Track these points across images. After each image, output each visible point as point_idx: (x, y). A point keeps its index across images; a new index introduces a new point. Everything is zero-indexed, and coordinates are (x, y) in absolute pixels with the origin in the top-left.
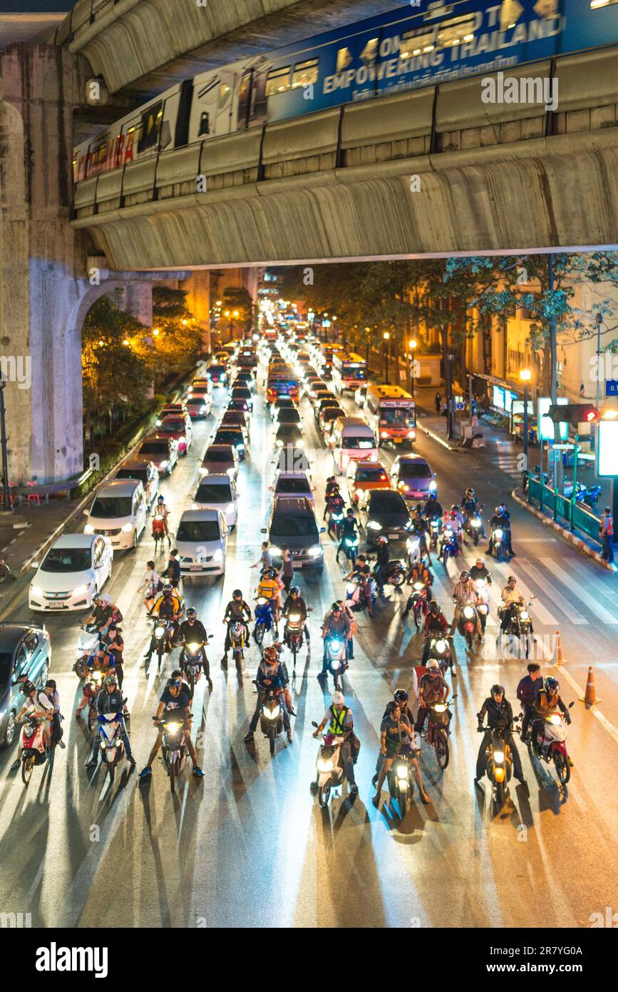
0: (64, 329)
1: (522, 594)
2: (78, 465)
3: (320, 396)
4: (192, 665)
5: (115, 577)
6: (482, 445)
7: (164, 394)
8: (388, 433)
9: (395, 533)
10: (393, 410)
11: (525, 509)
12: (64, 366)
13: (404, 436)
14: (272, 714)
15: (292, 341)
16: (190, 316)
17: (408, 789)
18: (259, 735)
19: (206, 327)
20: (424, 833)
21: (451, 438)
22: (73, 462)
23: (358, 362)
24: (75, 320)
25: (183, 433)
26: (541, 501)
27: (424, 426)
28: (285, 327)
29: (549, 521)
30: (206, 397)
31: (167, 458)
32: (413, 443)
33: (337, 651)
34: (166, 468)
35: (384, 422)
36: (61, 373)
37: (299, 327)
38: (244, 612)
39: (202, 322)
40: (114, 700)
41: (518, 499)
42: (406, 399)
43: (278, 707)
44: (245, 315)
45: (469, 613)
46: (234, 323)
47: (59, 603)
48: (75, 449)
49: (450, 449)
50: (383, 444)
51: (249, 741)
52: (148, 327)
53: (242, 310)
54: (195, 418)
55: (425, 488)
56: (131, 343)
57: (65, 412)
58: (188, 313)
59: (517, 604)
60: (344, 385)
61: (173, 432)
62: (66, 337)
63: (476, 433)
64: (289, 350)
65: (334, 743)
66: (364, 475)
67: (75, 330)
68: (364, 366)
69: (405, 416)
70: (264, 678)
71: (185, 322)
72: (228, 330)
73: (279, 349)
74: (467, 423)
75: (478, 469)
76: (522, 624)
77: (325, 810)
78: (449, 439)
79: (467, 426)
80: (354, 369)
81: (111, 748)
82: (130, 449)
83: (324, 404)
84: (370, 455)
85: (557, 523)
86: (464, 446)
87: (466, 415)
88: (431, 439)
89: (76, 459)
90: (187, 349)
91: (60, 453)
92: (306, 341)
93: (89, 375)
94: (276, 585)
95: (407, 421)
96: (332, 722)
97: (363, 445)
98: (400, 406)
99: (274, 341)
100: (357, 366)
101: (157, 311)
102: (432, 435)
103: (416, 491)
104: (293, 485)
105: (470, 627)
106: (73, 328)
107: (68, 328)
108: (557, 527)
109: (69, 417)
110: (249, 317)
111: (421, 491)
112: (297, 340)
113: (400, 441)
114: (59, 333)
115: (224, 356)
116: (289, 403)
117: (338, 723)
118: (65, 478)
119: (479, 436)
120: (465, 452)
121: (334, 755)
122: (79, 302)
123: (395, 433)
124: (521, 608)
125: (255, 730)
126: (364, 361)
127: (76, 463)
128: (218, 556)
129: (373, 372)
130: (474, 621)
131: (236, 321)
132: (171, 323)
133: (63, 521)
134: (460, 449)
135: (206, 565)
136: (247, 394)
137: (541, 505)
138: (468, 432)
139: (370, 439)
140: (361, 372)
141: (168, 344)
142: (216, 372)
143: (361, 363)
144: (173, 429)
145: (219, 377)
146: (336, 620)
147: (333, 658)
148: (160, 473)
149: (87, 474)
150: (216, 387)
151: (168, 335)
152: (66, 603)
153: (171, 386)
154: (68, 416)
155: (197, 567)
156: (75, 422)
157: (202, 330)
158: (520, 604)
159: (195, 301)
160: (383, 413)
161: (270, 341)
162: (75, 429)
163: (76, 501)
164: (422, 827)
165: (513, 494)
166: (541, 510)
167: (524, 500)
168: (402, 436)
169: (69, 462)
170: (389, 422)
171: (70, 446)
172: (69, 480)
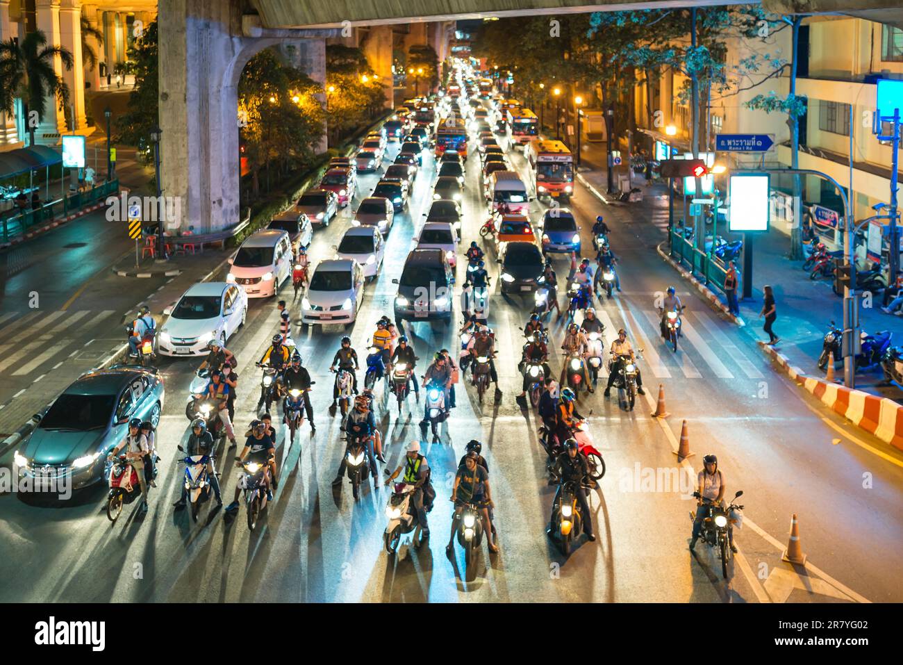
0: (220, 85)
1: (632, 346)
2: (235, 216)
3: (488, 150)
4: (293, 410)
5: (249, 325)
6: (638, 199)
7: (338, 148)
8: (545, 187)
9: (527, 285)
10: (550, 164)
11: (667, 263)
12: (220, 121)
13: (561, 190)
14: (356, 460)
15: (475, 97)
16: (371, 73)
17: (473, 538)
18: (346, 480)
19: (390, 83)
20: (485, 581)
21: (610, 192)
22: (229, 213)
23: (529, 116)
24: (231, 77)
25: (345, 187)
26: (682, 254)
27: (587, 180)
28: (471, 84)
29: (687, 275)
30: (377, 152)
31: (324, 210)
32: (571, 197)
33: (436, 400)
34: (323, 220)
35: (542, 176)
36: (217, 127)
37: (483, 84)
38: (353, 360)
39: (385, 78)
40: (203, 443)
41: (662, 253)
42: (565, 154)
43: (363, 453)
44: (430, 72)
45: (576, 365)
46: (419, 79)
47: (185, 349)
48: (231, 200)
49: (607, 202)
50: (542, 198)
51: (337, 486)
52: (319, 84)
53: (427, 67)
54: (362, 172)
55: (569, 241)
56: (300, 99)
57: (221, 164)
58: (369, 70)
59: (624, 356)
60: (513, 140)
61: (334, 184)
62: (222, 93)
63: (633, 188)
64: (469, 106)
65: (404, 491)
66: (510, 228)
67: (231, 86)
68: (534, 121)
69: (563, 170)
70: (354, 425)
71: (365, 79)
72: (414, 86)
73: (460, 105)
74: (625, 177)
75: (629, 223)
76: (628, 377)
77: (392, 555)
78: (608, 193)
79: (625, 180)
80: (526, 124)
81: (194, 489)
82: (295, 200)
83: (489, 158)
84: (521, 208)
85: (695, 277)
86: (621, 200)
87: (624, 170)
88: (591, 193)
89: (232, 211)
90: (362, 105)
91: (216, 204)
92: (491, 97)
93: (254, 129)
94: (389, 335)
95: (565, 176)
96: (407, 470)
97: (514, 198)
98: (558, 161)
99: (457, 97)
100: (527, 121)
101: (331, 68)
102: (593, 189)
103: (559, 244)
104: (437, 237)
105: (577, 379)
106: (229, 84)
107: (224, 84)
108: (694, 281)
109: (225, 170)
110: (434, 74)
111: (565, 244)
112: (481, 97)
113: (557, 194)
114: (215, 89)
115: (405, 111)
116: (455, 157)
117: (413, 471)
118: (221, 228)
119: (636, 190)
120: (621, 206)
121: (403, 503)
122: (235, 59)
123: (552, 187)
124: (628, 361)
125: (343, 475)
126: (535, 117)
127: (232, 214)
128: (347, 306)
129: (548, 128)
130: (581, 373)
131: (421, 78)
132: (346, 80)
133: (212, 269)
134: (616, 203)
135: (335, 313)
136: (416, 149)
137: (682, 259)
138: (626, 187)
139: (522, 193)
140: (533, 128)
141: (344, 100)
142: (392, 127)
143: (531, 118)
144: (335, 182)
145: (394, 132)
146: (438, 369)
147: (432, 406)
148: (313, 224)
149: (244, 224)
150: (390, 142)
151: (342, 91)
152: (192, 348)
153: (347, 140)
154: (224, 168)
155: (327, 315)
156: (231, 175)
157: (383, 86)
158: (628, 357)
159: (378, 57)
160: (542, 167)
161: (453, 97)
162: (231, 182)
163: (229, 250)
164: (484, 575)
165: (658, 247)
166: (682, 264)
167: (667, 254)
168: (558, 190)
169: (225, 213)
170: (546, 176)
171: (226, 198)
172: (224, 230)
